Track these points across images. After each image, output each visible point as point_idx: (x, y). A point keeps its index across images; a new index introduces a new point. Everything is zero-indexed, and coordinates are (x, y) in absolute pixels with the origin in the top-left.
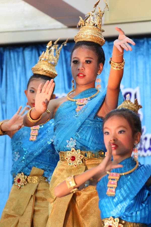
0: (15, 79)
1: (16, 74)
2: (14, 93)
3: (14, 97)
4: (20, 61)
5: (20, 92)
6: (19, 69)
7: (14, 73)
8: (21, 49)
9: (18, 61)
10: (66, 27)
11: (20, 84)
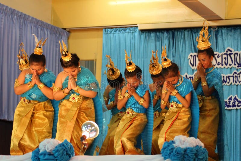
0: (180, 46)
1: (181, 43)
2: (179, 52)
3: (179, 54)
4: (183, 37)
5: (182, 51)
6: (182, 41)
7: (180, 42)
8: (183, 30)
9: (182, 36)
10: (206, 20)
11: (182, 48)
